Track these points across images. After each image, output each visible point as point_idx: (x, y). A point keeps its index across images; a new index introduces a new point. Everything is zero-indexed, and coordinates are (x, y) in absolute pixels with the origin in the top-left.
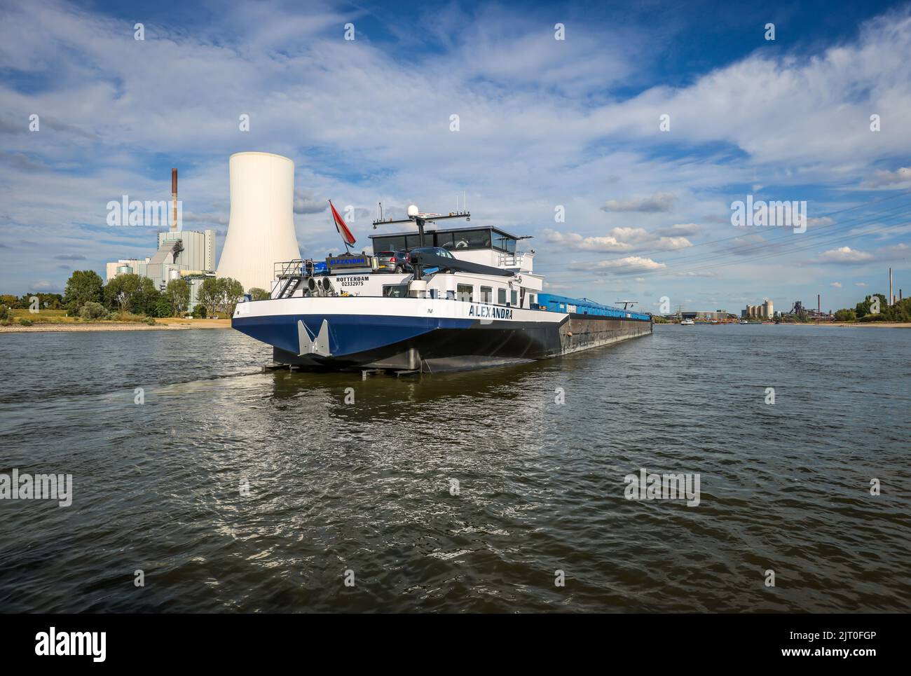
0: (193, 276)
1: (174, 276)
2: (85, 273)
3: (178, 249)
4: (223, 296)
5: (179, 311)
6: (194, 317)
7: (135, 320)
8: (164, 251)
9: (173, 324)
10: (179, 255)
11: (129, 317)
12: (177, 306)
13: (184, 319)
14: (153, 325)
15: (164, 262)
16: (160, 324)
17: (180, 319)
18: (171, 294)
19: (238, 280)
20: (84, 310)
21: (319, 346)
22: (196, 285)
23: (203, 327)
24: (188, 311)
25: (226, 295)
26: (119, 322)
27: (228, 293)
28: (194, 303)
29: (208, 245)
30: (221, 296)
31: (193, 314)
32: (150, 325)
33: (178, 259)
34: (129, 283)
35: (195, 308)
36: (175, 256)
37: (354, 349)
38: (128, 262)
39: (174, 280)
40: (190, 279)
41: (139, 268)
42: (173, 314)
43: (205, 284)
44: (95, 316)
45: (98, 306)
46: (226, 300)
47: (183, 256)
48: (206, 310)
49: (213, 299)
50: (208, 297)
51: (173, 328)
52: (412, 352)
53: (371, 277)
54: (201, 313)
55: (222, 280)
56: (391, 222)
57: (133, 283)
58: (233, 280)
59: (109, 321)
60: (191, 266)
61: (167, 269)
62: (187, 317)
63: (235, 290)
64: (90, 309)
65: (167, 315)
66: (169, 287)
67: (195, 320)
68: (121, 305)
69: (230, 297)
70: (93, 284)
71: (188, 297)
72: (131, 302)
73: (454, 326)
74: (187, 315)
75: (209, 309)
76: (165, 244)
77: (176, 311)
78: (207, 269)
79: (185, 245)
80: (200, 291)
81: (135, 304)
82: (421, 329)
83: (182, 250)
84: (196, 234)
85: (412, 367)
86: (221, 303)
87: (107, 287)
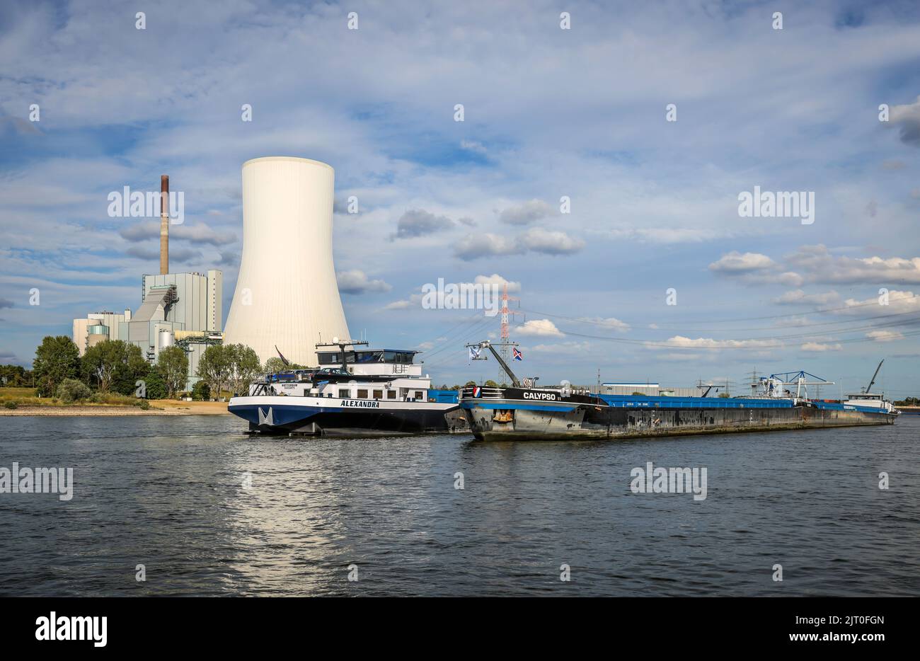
0: (191, 339)
1: (167, 341)
2: (58, 339)
3: (170, 299)
4: (232, 370)
5: (174, 390)
6: (194, 398)
7: (125, 403)
8: (150, 303)
9: (168, 407)
10: (173, 308)
11: (117, 398)
12: (172, 383)
13: (180, 402)
14: (148, 409)
15: (151, 319)
16: (154, 408)
17: (175, 401)
18: (163, 368)
19: (252, 347)
20: (62, 388)
21: (267, 420)
22: (196, 354)
23: (205, 412)
24: (185, 391)
25: (235, 368)
26: (106, 405)
27: (239, 365)
28: (193, 380)
29: (211, 292)
30: (228, 370)
31: (192, 395)
32: (144, 409)
33: (171, 314)
34: (110, 352)
35: (195, 386)
36: (167, 309)
37: (286, 422)
38: (101, 317)
39: (168, 348)
40: (187, 344)
41: (119, 327)
42: (167, 393)
43: (209, 351)
44: (76, 397)
45: (79, 384)
46: (235, 375)
47: (178, 309)
48: (209, 389)
49: (218, 373)
50: (212, 372)
51: (170, 413)
52: (314, 424)
53: (298, 384)
54: (203, 393)
55: (231, 347)
56: (326, 345)
57: (117, 352)
58: (245, 348)
59: (92, 404)
60: (189, 325)
61: (157, 330)
62: (184, 399)
63: (247, 360)
64: (69, 388)
65: (159, 395)
66: (161, 358)
67: (196, 402)
68: (101, 382)
69: (241, 370)
70: (68, 354)
71: (185, 371)
72: (114, 378)
73: (330, 411)
74: (185, 396)
75: (213, 387)
76: (154, 292)
77: (171, 391)
78: (211, 329)
79: (180, 294)
80: (202, 363)
81: (119, 380)
82: (313, 412)
83: (176, 301)
84: (196, 277)
85: (314, 431)
86: (229, 378)
87: (86, 358)
